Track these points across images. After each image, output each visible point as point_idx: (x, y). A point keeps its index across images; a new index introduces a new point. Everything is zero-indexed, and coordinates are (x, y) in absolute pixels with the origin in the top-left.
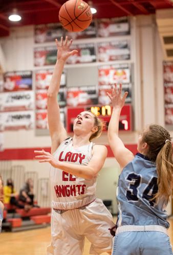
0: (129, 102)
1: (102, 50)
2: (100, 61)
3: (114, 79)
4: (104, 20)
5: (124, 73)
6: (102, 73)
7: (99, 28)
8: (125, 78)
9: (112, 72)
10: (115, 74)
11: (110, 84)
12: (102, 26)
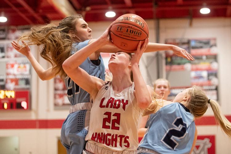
0: (28, 89)
1: (9, 50)
2: (8, 57)
3: (18, 71)
4: (13, 27)
5: (25, 67)
6: (9, 66)
7: (8, 33)
8: (26, 71)
9: (16, 66)
10: (19, 67)
11: (14, 75)
12: (10, 31)
